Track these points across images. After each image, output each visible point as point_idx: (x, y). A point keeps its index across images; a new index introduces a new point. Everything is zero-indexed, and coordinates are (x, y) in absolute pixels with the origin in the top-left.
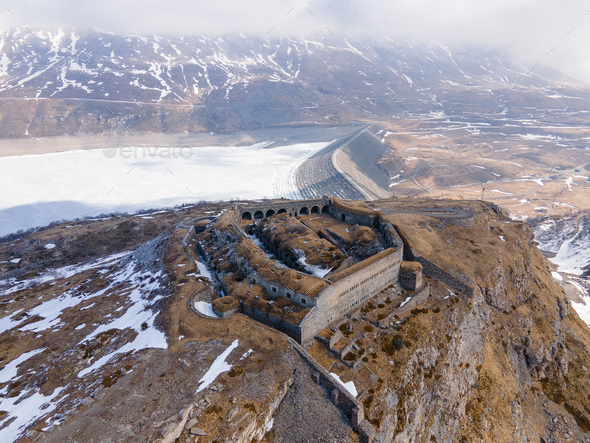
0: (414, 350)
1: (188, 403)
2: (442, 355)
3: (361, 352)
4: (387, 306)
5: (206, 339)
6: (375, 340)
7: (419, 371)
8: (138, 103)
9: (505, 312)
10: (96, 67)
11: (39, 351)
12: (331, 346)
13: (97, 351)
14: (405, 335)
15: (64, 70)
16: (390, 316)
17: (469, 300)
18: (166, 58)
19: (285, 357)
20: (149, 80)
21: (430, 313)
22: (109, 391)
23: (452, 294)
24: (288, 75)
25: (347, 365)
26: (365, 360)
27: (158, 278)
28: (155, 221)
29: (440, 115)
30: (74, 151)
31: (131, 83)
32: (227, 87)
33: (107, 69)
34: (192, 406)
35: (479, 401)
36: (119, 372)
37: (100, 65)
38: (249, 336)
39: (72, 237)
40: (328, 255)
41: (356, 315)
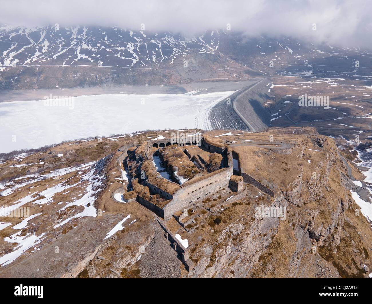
0: (228, 225)
1: (99, 244)
2: (245, 228)
3: (195, 225)
4: (218, 200)
5: (115, 213)
6: (206, 219)
7: (229, 236)
8: (119, 67)
9: (298, 206)
10: (97, 46)
11: (39, 214)
12: (180, 220)
13: (65, 216)
14: (224, 217)
15: (79, 48)
16: (218, 206)
17: (272, 198)
18: (137, 40)
19: (151, 224)
20: (126, 54)
21: (244, 205)
22: (64, 236)
23: (261, 195)
24: (211, 48)
25: (186, 230)
26: (197, 228)
27: (101, 179)
28: (118, 142)
29: (310, 73)
30: (82, 97)
31: (116, 55)
32: (173, 57)
33: (102, 47)
34: (100, 245)
35: (269, 254)
36: (71, 227)
37: (99, 45)
38: (136, 213)
39: (72, 150)
40: (189, 171)
41: (199, 204)
